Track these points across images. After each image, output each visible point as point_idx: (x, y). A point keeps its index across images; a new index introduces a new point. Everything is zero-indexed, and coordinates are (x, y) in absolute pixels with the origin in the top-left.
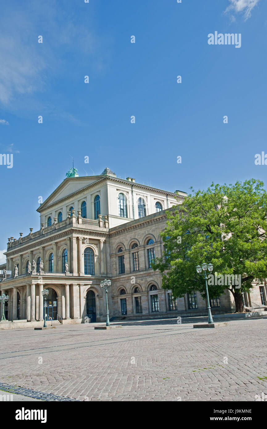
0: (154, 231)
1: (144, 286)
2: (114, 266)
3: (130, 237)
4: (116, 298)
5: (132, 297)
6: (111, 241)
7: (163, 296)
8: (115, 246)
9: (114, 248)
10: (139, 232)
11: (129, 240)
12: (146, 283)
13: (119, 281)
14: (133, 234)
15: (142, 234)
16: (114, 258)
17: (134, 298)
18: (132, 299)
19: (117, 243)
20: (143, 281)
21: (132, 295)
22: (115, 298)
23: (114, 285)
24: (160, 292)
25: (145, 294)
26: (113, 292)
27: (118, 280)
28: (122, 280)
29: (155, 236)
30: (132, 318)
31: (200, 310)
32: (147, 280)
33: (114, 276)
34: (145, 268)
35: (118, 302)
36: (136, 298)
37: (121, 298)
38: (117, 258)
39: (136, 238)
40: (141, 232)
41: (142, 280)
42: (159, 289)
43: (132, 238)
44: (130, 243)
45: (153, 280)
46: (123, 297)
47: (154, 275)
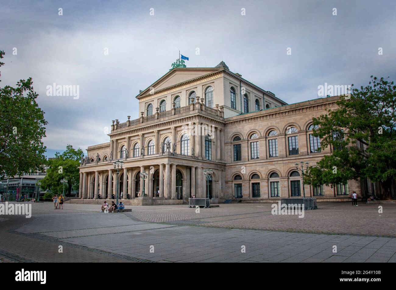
0: (278, 123)
1: (264, 174)
2: (230, 153)
3: (250, 128)
4: (231, 183)
5: (249, 183)
6: (226, 130)
7: (286, 183)
8: (230, 135)
9: (229, 137)
10: (261, 123)
11: (248, 130)
12: (267, 171)
13: (234, 168)
14: (254, 125)
15: (264, 125)
16: (229, 146)
17: (251, 184)
18: (249, 184)
19: (234, 132)
20: (264, 169)
21: (250, 181)
22: (229, 183)
23: (229, 171)
24: (283, 180)
25: (265, 181)
26: (227, 177)
27: (233, 166)
28: (238, 167)
29: (279, 128)
30: (249, 201)
31: (326, 197)
32: (268, 168)
33: (229, 162)
34: (266, 156)
35: (232, 186)
36: (253, 184)
37: (236, 183)
38: (232, 146)
39: (257, 128)
40: (262, 123)
41: (262, 167)
42: (282, 177)
43: (251, 129)
44: (249, 133)
45: (275, 168)
46: (238, 182)
47: (277, 164)
